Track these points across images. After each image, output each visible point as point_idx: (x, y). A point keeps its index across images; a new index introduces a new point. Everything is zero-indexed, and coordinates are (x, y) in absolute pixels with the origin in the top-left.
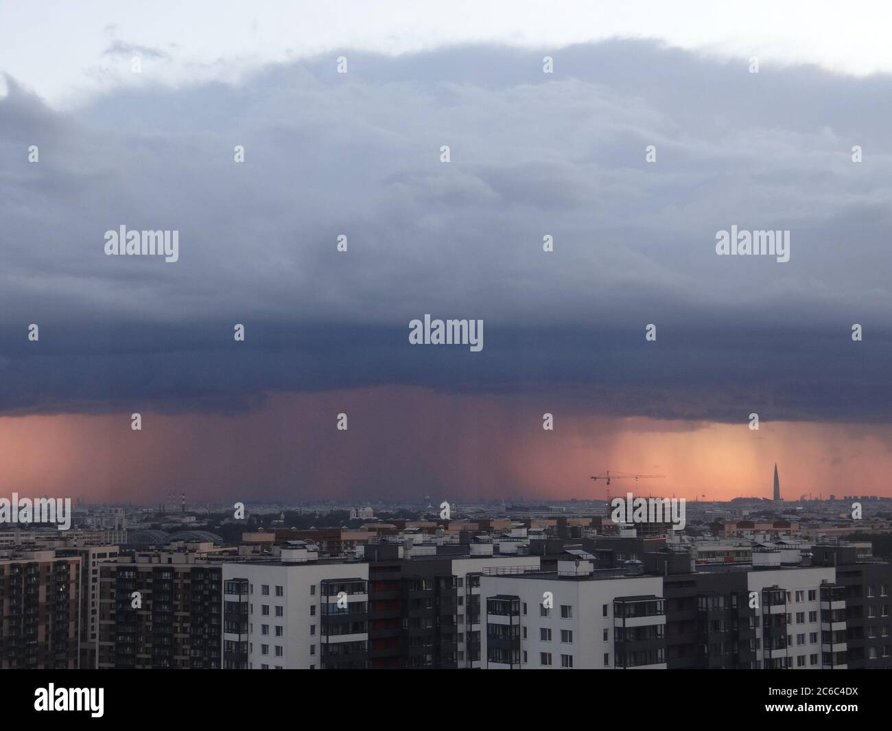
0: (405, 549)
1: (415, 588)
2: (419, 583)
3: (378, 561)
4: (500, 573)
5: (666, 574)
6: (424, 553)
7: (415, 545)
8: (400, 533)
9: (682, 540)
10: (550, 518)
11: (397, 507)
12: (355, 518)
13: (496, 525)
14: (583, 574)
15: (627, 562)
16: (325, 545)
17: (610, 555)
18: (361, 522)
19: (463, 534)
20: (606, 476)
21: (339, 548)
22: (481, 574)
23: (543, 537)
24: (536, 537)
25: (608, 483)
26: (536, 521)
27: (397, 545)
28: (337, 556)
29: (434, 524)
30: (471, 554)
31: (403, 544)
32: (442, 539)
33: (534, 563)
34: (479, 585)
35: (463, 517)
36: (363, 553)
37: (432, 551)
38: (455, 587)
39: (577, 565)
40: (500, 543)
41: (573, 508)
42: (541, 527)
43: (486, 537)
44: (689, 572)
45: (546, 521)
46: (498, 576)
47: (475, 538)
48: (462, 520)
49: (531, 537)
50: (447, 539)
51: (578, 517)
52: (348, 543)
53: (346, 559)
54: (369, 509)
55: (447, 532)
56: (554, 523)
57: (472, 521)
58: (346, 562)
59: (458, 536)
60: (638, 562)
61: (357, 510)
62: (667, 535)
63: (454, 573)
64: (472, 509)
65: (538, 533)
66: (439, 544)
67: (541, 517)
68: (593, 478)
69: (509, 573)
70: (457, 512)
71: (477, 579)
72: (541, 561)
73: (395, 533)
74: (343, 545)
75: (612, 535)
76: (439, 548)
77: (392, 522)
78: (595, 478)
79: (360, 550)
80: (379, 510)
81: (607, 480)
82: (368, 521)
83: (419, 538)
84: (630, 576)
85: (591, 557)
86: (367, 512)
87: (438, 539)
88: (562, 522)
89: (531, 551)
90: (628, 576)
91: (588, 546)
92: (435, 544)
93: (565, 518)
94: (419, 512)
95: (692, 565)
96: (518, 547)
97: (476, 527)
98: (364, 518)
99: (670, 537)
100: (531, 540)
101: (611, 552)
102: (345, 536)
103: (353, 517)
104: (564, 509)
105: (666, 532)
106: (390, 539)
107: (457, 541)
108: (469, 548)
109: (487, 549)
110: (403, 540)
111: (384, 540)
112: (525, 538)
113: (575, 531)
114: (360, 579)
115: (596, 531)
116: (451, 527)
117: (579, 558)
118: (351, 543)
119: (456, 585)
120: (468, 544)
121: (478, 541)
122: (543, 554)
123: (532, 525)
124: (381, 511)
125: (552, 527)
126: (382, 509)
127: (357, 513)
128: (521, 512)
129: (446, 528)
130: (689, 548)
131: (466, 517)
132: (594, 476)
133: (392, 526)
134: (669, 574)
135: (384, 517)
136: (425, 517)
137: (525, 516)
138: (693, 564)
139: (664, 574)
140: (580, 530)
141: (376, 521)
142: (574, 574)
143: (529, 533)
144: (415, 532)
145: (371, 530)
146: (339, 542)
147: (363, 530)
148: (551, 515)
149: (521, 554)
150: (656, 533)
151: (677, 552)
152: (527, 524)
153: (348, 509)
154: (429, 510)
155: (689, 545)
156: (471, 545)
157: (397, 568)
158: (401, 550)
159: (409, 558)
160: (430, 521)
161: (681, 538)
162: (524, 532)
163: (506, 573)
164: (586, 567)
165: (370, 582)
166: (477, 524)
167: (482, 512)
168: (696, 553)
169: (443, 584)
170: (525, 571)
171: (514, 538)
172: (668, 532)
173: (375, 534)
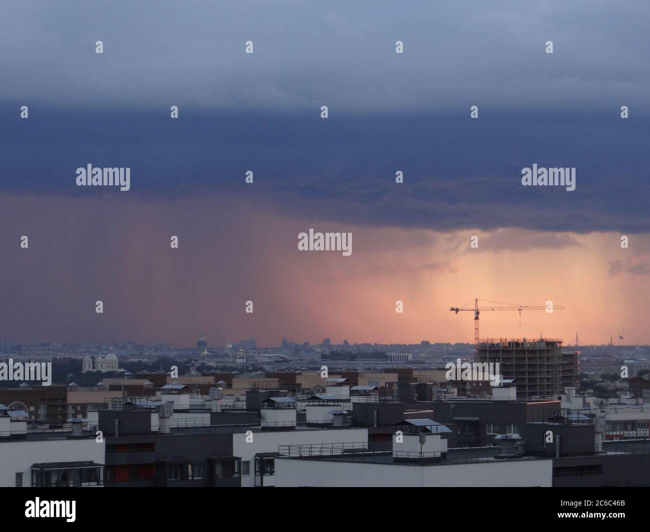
0: (162, 417)
1: (176, 476)
2: (182, 468)
3: (120, 435)
4: (305, 454)
5: (557, 455)
6: (191, 424)
7: (176, 411)
8: (158, 393)
9: (586, 404)
10: (388, 371)
11: (157, 354)
12: (91, 369)
13: (304, 381)
14: (431, 455)
15: (499, 437)
16: (42, 411)
17: (476, 426)
18: (100, 376)
19: (252, 395)
20: (473, 307)
21: (65, 416)
22: (277, 455)
23: (373, 399)
24: (362, 400)
25: (477, 318)
26: (366, 375)
27: (149, 411)
28: (61, 427)
29: (211, 380)
30: (263, 424)
31: (158, 409)
32: (219, 403)
33: (359, 438)
34: (274, 472)
35: (256, 369)
36: (97, 423)
37: (204, 420)
38: (236, 476)
39: (422, 442)
40: (308, 408)
41: (423, 355)
42: (370, 383)
43: (287, 399)
44: (593, 453)
45: (380, 375)
46: (301, 458)
47: (269, 401)
48: (254, 373)
49: (355, 399)
50: (228, 402)
51: (430, 369)
52: (79, 408)
53: (71, 432)
54: (112, 357)
55: (229, 391)
56: (393, 378)
57: (269, 375)
58: (69, 437)
59: (244, 398)
60: (516, 436)
61: (93, 358)
62: (564, 397)
63: (235, 454)
64: (270, 357)
65: (366, 393)
66: (214, 410)
67: (374, 369)
68: (453, 309)
69: (318, 454)
70: (247, 360)
71: (271, 463)
72: (369, 435)
73: (150, 392)
74: (70, 411)
75: (481, 396)
76: (215, 416)
77: (145, 377)
78: (457, 310)
79: (93, 418)
80: (128, 358)
81: (473, 314)
82: (110, 375)
83: (184, 401)
84: (503, 457)
85: (444, 429)
86: (109, 361)
87: (213, 403)
88: (405, 375)
89: (354, 420)
90: (500, 458)
91: (441, 413)
92: (208, 410)
93: (410, 371)
94: (190, 361)
95: (596, 442)
96: (334, 415)
97: (274, 383)
98: (104, 371)
99: (569, 400)
100: (354, 404)
101: (478, 422)
102: (73, 397)
103: (87, 369)
104: (410, 357)
105: (563, 392)
106: (143, 402)
107: (243, 405)
108: (260, 416)
109: (288, 417)
110: (159, 403)
111: (129, 404)
112: (348, 401)
113: (424, 391)
114: (91, 463)
115: (456, 390)
116: (235, 383)
117: (425, 430)
118: (83, 409)
119: (239, 473)
120: (259, 410)
121: (273, 405)
122: (373, 425)
123: (360, 380)
124: (131, 360)
125: (391, 384)
126: (134, 356)
127: (94, 363)
128: (344, 362)
129: (229, 386)
130: (592, 416)
131: (261, 369)
132: (455, 307)
133: (146, 383)
134: (561, 455)
135: (134, 369)
136: (198, 369)
137: (352, 366)
138: (599, 440)
139: (555, 456)
140: (431, 389)
141: (121, 375)
142: (417, 456)
143: (353, 393)
144: (180, 392)
145: (113, 388)
146: (65, 407)
147: (102, 389)
148: (390, 366)
149: (340, 425)
150: (548, 393)
151: (576, 421)
152: (351, 379)
153: (81, 357)
154: (204, 357)
155: (593, 412)
156: (262, 411)
157: (149, 447)
158: (155, 419)
159: (167, 431)
160: (204, 375)
161: (584, 401)
162: (345, 391)
163: (314, 454)
164: (436, 445)
165: (107, 467)
166: (277, 379)
167: (286, 361)
168: (604, 423)
169: (219, 471)
170: (346, 451)
171: (328, 401)
172: (566, 391)
173: (119, 394)
